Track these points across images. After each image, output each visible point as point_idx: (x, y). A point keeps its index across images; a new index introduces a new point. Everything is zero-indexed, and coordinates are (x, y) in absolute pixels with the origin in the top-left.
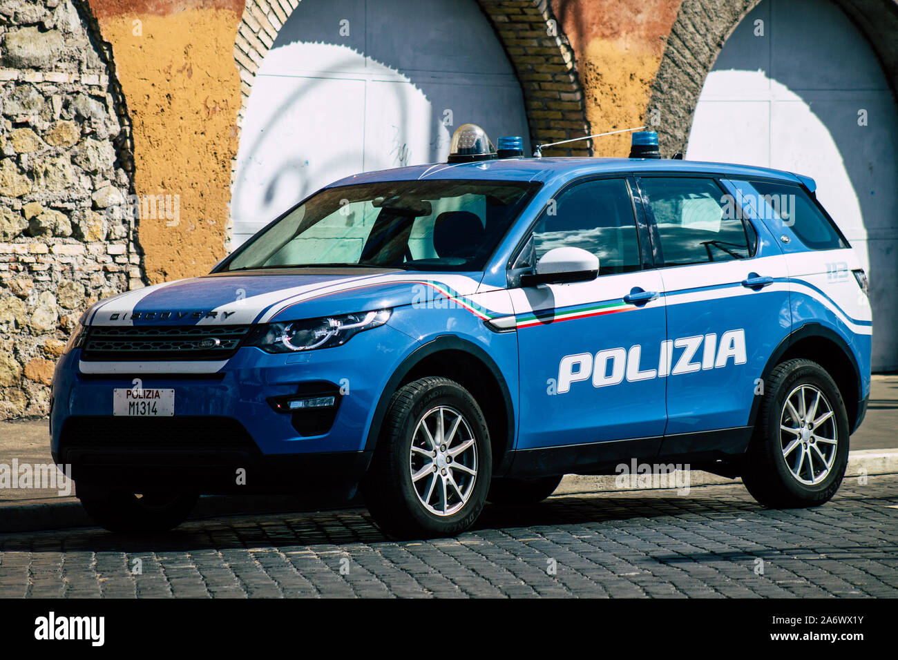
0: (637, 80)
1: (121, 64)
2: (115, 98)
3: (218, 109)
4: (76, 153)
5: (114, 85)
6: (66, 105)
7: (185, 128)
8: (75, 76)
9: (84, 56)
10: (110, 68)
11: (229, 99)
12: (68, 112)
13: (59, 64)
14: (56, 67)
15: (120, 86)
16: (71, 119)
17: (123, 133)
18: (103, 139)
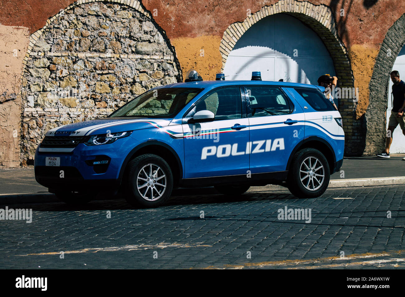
0: (370, 57)
1: (178, 53)
2: (176, 63)
3: (214, 67)
4: (162, 81)
5: (176, 60)
6: (159, 66)
7: (202, 73)
8: (162, 57)
9: (165, 51)
10: (174, 54)
11: (218, 64)
12: (159, 68)
13: (156, 53)
14: (155, 54)
15: (178, 60)
16: (160, 70)
17: (179, 74)
18: (172, 76)
